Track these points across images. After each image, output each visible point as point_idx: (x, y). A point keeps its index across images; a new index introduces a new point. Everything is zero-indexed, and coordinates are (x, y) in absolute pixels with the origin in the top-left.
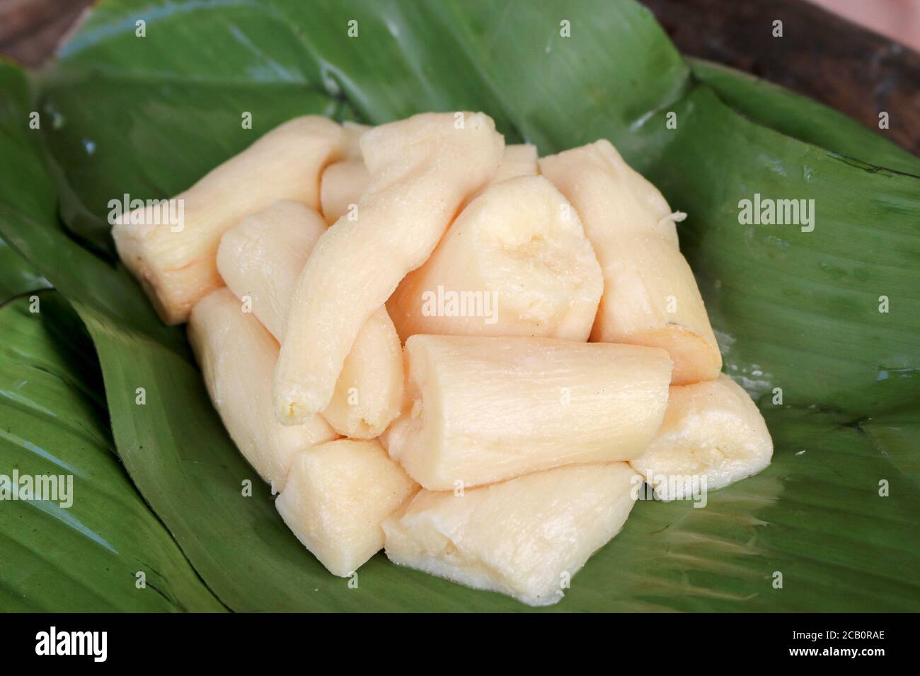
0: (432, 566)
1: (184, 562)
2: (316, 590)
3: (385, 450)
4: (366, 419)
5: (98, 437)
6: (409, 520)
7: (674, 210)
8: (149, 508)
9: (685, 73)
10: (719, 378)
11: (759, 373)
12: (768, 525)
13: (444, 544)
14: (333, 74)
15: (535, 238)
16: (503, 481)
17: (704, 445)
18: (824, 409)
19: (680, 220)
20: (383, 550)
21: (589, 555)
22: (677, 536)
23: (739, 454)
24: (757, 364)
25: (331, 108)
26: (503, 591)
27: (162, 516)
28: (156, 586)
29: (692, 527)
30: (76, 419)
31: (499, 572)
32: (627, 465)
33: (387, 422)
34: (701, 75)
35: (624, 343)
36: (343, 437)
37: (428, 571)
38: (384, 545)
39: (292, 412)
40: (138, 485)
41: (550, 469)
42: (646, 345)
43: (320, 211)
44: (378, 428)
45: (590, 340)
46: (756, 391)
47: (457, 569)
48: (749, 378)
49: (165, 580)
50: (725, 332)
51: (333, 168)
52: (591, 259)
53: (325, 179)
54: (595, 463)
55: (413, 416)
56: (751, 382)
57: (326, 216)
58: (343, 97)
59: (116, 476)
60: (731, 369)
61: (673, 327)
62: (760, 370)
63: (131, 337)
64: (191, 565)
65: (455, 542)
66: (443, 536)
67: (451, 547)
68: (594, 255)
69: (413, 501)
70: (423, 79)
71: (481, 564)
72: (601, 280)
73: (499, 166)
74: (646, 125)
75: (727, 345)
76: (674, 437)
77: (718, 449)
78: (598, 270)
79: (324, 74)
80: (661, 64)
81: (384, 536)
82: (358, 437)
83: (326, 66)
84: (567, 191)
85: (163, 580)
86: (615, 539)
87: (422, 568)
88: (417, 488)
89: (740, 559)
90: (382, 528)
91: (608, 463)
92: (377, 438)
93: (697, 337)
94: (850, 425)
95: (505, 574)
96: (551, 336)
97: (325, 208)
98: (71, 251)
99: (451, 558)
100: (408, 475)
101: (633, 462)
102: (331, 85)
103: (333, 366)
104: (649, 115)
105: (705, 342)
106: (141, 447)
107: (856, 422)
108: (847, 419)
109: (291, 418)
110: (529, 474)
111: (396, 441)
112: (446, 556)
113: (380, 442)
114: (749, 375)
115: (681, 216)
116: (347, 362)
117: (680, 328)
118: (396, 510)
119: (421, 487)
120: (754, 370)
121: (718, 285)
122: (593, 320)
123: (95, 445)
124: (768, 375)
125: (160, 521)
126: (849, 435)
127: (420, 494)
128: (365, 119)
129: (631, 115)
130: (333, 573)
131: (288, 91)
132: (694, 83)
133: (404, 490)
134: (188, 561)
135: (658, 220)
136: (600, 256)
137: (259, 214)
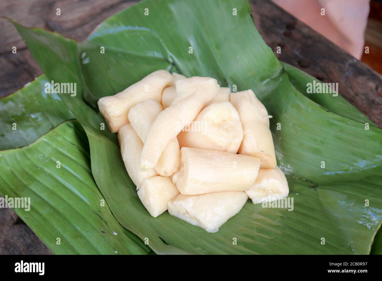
0: (181, 217)
1: (108, 208)
2: (146, 220)
3: (171, 180)
4: (166, 171)
5: (87, 167)
6: (175, 203)
7: (269, 115)
8: (100, 191)
9: (281, 68)
10: (276, 168)
11: (290, 167)
12: (283, 216)
13: (185, 211)
14: (172, 56)
15: (224, 121)
16: (205, 194)
17: (267, 189)
18: (307, 181)
19: (270, 118)
20: (167, 210)
21: (228, 219)
22: (256, 216)
23: (278, 192)
24: (289, 164)
25: (170, 67)
26: (201, 227)
27: (103, 194)
28: (99, 215)
29: (261, 213)
30: (81, 161)
31: (200, 221)
32: (244, 192)
33: (173, 173)
34: (286, 69)
35: (247, 155)
36: (159, 175)
37: (180, 218)
38: (168, 208)
39: (144, 168)
40: (97, 184)
41: (219, 192)
42: (254, 156)
43: (161, 103)
44: (170, 174)
45: (238, 153)
46: (288, 172)
47: (188, 219)
48: (286, 168)
49: (102, 214)
50: (281, 153)
51: (167, 89)
52: (240, 128)
53: (164, 92)
54: (234, 191)
55: (180, 172)
56: (287, 169)
57: (163, 106)
58: (174, 64)
59: (91, 180)
60: (281, 165)
61: (262, 152)
62: (290, 166)
63: (100, 137)
64: (110, 209)
65: (188, 211)
66: (185, 209)
67: (187, 212)
68: (242, 127)
69: (178, 197)
70: (199, 61)
71: (195, 218)
72: (242, 135)
73: (217, 95)
74: (267, 83)
75: (281, 157)
76: (258, 186)
77: (272, 190)
78: (242, 131)
79: (169, 56)
80: (273, 65)
81: (168, 206)
82: (164, 176)
83: (170, 54)
84: (236, 106)
85: (101, 213)
86: (237, 215)
87: (178, 217)
88: (179, 193)
89: (272, 226)
90: (168, 204)
91: (238, 191)
92: (170, 177)
93: (269, 156)
94: (313, 187)
95: (202, 222)
96: (225, 151)
97: (163, 102)
98: (85, 107)
99: (187, 215)
100: (177, 189)
101: (246, 192)
102: (171, 60)
103: (158, 155)
104: (268, 80)
105: (272, 158)
106: (99, 172)
107: (315, 186)
108: (312, 185)
109: (144, 169)
110: (213, 193)
111: (175, 178)
112: (185, 215)
113: (170, 178)
114: (286, 167)
115: (271, 117)
116: (163, 153)
117: (264, 153)
118: (172, 199)
119: (180, 193)
120: (288, 166)
121: (280, 138)
122: (239, 147)
123: (86, 170)
124: (292, 168)
125: (103, 195)
126: (312, 190)
127: (180, 195)
128: (180, 72)
129: (263, 79)
130: (152, 215)
131: (157, 60)
132: (283, 71)
133: (176, 193)
134: (109, 208)
135: (263, 117)
136: (243, 127)
137: (142, 102)
